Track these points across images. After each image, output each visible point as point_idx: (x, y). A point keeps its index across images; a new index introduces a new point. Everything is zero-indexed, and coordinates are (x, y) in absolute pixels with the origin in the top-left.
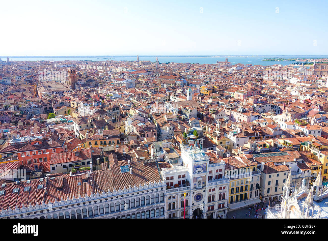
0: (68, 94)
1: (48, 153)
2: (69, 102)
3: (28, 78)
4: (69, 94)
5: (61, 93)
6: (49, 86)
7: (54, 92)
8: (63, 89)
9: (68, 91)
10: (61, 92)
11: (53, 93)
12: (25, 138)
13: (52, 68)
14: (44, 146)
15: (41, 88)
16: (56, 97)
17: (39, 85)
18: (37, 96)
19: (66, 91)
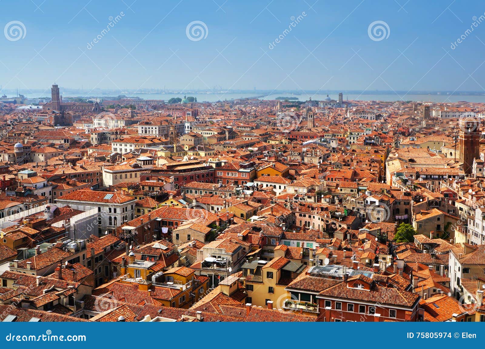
0: (451, 184)
1: (378, 315)
2: (450, 202)
3: (370, 138)
4: (455, 185)
5: (436, 179)
6: (412, 161)
7: (422, 176)
8: (442, 171)
9: (454, 177)
10: (437, 177)
11: (418, 177)
12: (339, 269)
13: (425, 118)
14: (373, 296)
15: (394, 162)
16: (423, 189)
17: (391, 155)
18: (382, 178)
19: (450, 177)
